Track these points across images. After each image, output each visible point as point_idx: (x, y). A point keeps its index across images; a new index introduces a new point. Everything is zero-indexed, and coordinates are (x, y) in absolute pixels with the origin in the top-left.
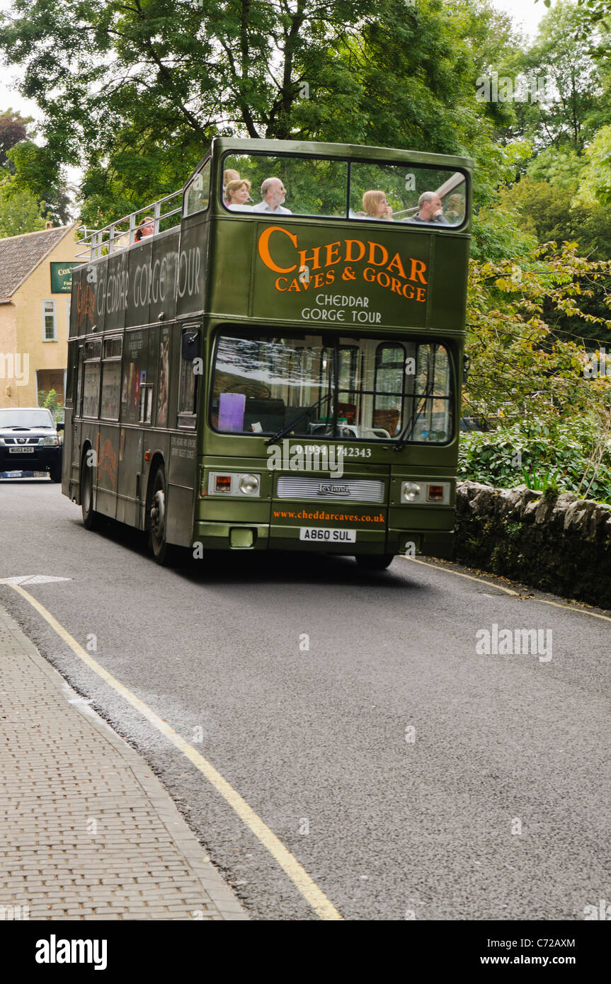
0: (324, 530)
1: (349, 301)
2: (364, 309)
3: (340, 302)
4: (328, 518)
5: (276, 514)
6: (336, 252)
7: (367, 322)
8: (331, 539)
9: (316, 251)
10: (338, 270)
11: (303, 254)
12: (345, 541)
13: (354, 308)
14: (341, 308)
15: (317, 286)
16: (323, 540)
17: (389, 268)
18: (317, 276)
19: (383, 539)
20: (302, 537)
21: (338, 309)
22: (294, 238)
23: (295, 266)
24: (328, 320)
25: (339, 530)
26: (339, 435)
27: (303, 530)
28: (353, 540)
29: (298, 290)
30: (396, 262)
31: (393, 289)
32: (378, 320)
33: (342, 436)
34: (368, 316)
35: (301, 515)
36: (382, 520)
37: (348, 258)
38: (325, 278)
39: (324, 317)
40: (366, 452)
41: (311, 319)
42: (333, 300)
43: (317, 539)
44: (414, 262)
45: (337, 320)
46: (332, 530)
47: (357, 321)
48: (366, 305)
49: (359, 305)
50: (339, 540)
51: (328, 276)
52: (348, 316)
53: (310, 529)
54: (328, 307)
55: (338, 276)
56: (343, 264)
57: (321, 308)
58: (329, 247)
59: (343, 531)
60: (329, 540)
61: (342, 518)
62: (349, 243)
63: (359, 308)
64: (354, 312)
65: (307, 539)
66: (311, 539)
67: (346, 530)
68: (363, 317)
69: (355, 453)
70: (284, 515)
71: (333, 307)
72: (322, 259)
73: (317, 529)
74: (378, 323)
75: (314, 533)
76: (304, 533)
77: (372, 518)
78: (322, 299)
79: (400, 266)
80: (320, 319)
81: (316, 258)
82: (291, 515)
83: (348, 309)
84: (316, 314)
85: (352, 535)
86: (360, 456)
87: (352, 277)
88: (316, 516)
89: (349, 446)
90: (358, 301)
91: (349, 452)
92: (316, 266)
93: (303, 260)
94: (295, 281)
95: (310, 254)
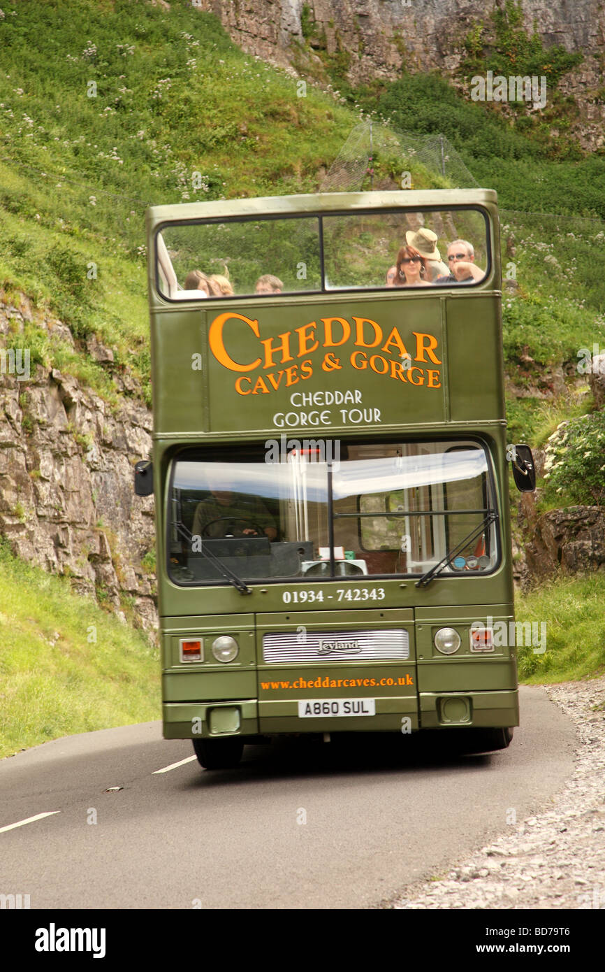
0: (330, 701)
1: (336, 398)
2: (356, 406)
3: (323, 400)
4: (334, 685)
5: (265, 686)
6: (311, 336)
7: (363, 422)
8: (341, 714)
9: (285, 338)
10: (315, 360)
11: (267, 343)
12: (360, 714)
13: (343, 406)
14: (326, 407)
15: (290, 383)
16: (330, 715)
17: (385, 349)
18: (289, 371)
19: (414, 709)
20: (302, 714)
21: (320, 409)
22: (254, 325)
23: (259, 361)
24: (310, 425)
25: (350, 700)
26: (339, 571)
27: (302, 704)
28: (372, 713)
29: (266, 390)
30: (394, 340)
31: (394, 375)
32: (377, 418)
33: (343, 574)
34: (363, 415)
35: (298, 684)
36: (409, 682)
37: (329, 342)
38: (299, 372)
39: (303, 422)
40: (378, 593)
41: (286, 426)
42: (313, 399)
43: (322, 715)
44: (420, 337)
45: (321, 424)
46: (341, 701)
47: (349, 423)
48: (358, 399)
49: (349, 401)
50: (352, 714)
51: (304, 369)
52: (335, 417)
53: (312, 702)
54: (307, 410)
55: (316, 367)
56: (322, 350)
57: (298, 411)
58: (302, 331)
59: (356, 700)
60: (338, 715)
61: (353, 684)
62: (328, 322)
63: (349, 406)
64: (343, 411)
65: (308, 716)
66: (313, 716)
67: (360, 700)
68: (356, 416)
69: (362, 595)
70: (275, 686)
71: (315, 407)
72: (294, 347)
73: (321, 701)
74: (378, 423)
75: (317, 708)
76: (304, 708)
77: (396, 681)
78: (298, 400)
79: (400, 345)
80: (299, 426)
81: (285, 347)
82: (285, 685)
83: (335, 410)
84: (292, 419)
85: (369, 706)
86: (370, 598)
87: (336, 366)
88: (318, 684)
89: (353, 587)
90: (348, 397)
91: (354, 595)
92: (287, 357)
93: (269, 351)
94: (260, 380)
95: (277, 343)
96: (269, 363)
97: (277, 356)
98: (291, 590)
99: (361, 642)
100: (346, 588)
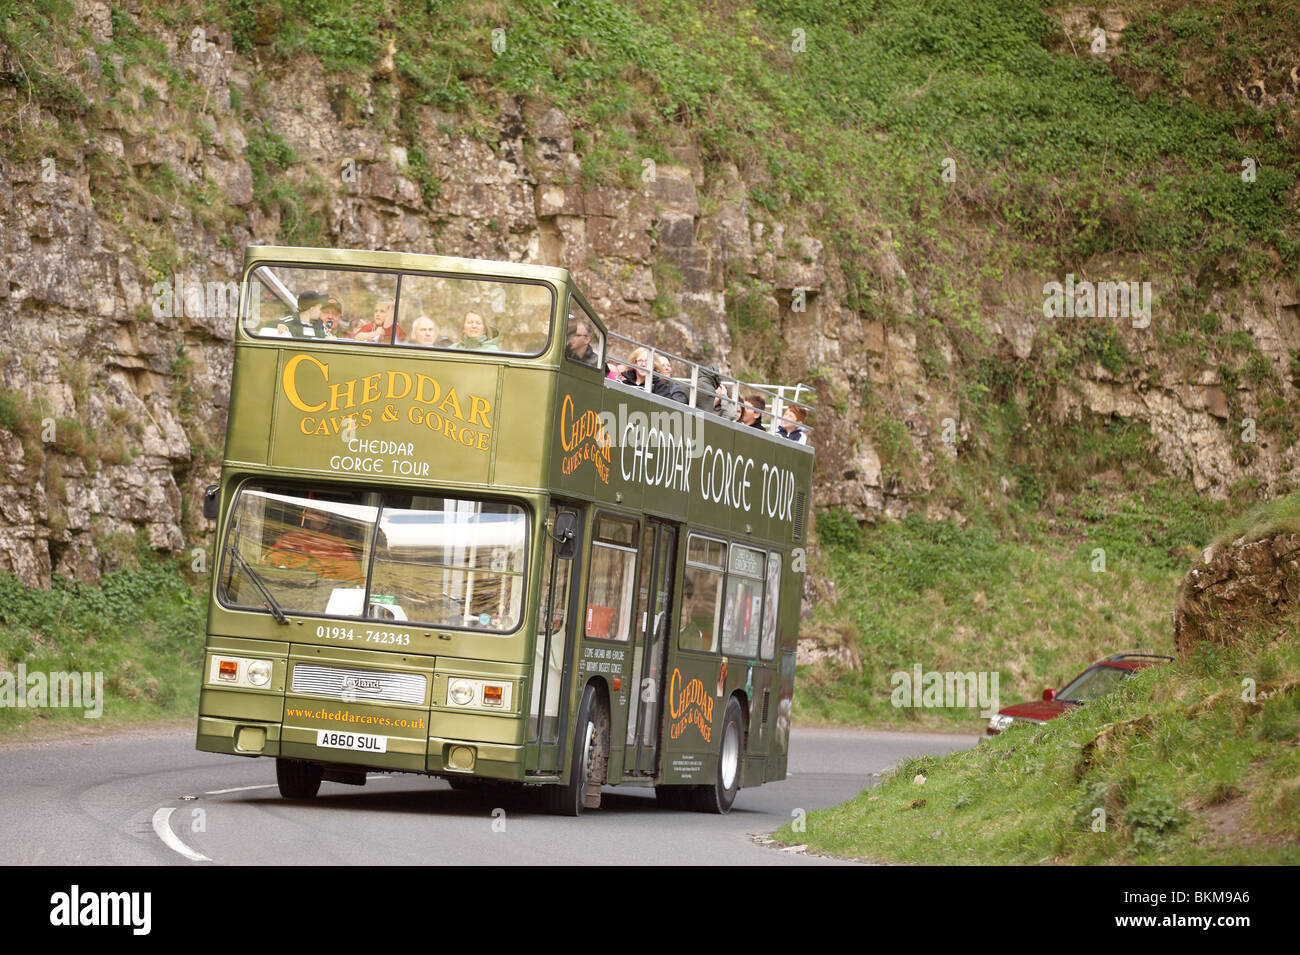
0: (347, 734)
1: (389, 447)
2: (408, 458)
3: (378, 449)
4: (352, 720)
5: (290, 712)
6: (375, 387)
7: (412, 475)
8: (355, 747)
9: (351, 385)
10: (376, 409)
11: (334, 388)
12: (372, 750)
13: (395, 456)
14: (379, 456)
15: (350, 428)
16: (345, 747)
17: (442, 407)
18: (350, 416)
19: (422, 751)
20: (320, 743)
21: (375, 457)
22: (325, 369)
23: (325, 404)
24: (363, 471)
25: (365, 736)
26: (372, 614)
27: (321, 734)
28: (383, 750)
29: (327, 433)
30: (451, 400)
31: (446, 433)
32: (425, 472)
33: (376, 616)
34: (412, 467)
35: (320, 715)
36: (421, 726)
37: (390, 394)
38: (360, 419)
39: (357, 467)
40: (403, 638)
41: (341, 469)
42: (369, 446)
43: (337, 746)
44: (475, 401)
45: (373, 472)
46: (356, 736)
47: (399, 473)
48: (410, 452)
49: (402, 452)
50: (365, 749)
51: (365, 416)
52: (387, 466)
53: (330, 733)
54: (363, 455)
55: (376, 416)
56: (383, 401)
57: (354, 456)
58: (367, 381)
59: (370, 736)
60: (352, 748)
61: (369, 721)
62: (392, 375)
63: (401, 457)
64: (395, 461)
65: (325, 745)
66: (330, 746)
67: (374, 737)
68: (406, 468)
69: (388, 639)
70: (299, 713)
71: (369, 454)
72: (358, 395)
73: (339, 733)
74: (425, 477)
75: (334, 739)
76: (322, 737)
77: (409, 723)
78: (355, 445)
79: (456, 405)
80: (353, 470)
81: (350, 394)
82: (308, 714)
83: (387, 457)
84: (347, 463)
85: (382, 743)
86: (396, 643)
87: (393, 418)
88: (338, 716)
89: (381, 630)
90: (401, 448)
91: (381, 637)
92: (350, 403)
93: (334, 396)
94: (324, 422)
95: (343, 389)
96: (333, 407)
97: (341, 401)
98: (325, 625)
99: (382, 683)
100: (375, 630)
